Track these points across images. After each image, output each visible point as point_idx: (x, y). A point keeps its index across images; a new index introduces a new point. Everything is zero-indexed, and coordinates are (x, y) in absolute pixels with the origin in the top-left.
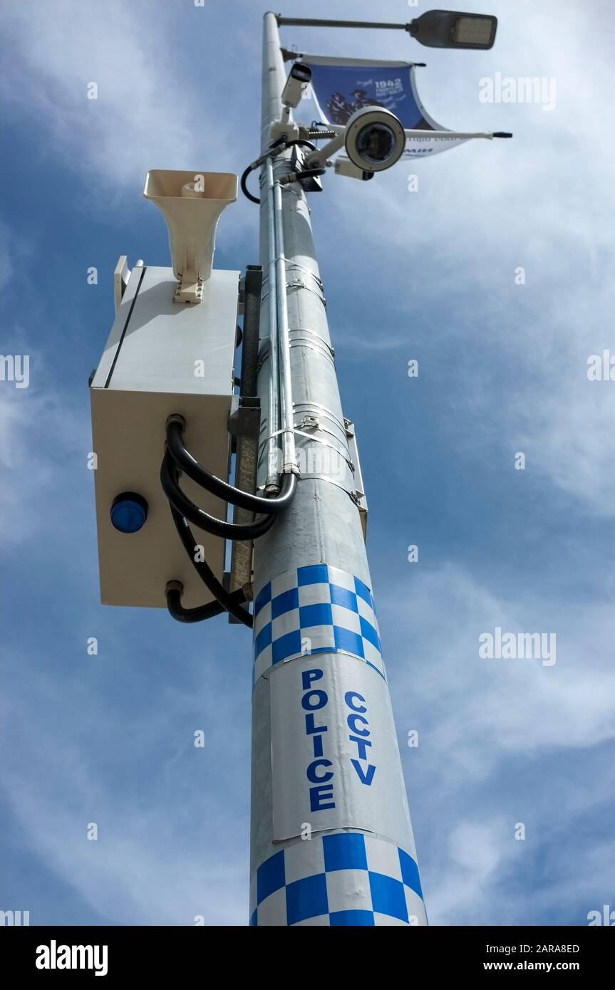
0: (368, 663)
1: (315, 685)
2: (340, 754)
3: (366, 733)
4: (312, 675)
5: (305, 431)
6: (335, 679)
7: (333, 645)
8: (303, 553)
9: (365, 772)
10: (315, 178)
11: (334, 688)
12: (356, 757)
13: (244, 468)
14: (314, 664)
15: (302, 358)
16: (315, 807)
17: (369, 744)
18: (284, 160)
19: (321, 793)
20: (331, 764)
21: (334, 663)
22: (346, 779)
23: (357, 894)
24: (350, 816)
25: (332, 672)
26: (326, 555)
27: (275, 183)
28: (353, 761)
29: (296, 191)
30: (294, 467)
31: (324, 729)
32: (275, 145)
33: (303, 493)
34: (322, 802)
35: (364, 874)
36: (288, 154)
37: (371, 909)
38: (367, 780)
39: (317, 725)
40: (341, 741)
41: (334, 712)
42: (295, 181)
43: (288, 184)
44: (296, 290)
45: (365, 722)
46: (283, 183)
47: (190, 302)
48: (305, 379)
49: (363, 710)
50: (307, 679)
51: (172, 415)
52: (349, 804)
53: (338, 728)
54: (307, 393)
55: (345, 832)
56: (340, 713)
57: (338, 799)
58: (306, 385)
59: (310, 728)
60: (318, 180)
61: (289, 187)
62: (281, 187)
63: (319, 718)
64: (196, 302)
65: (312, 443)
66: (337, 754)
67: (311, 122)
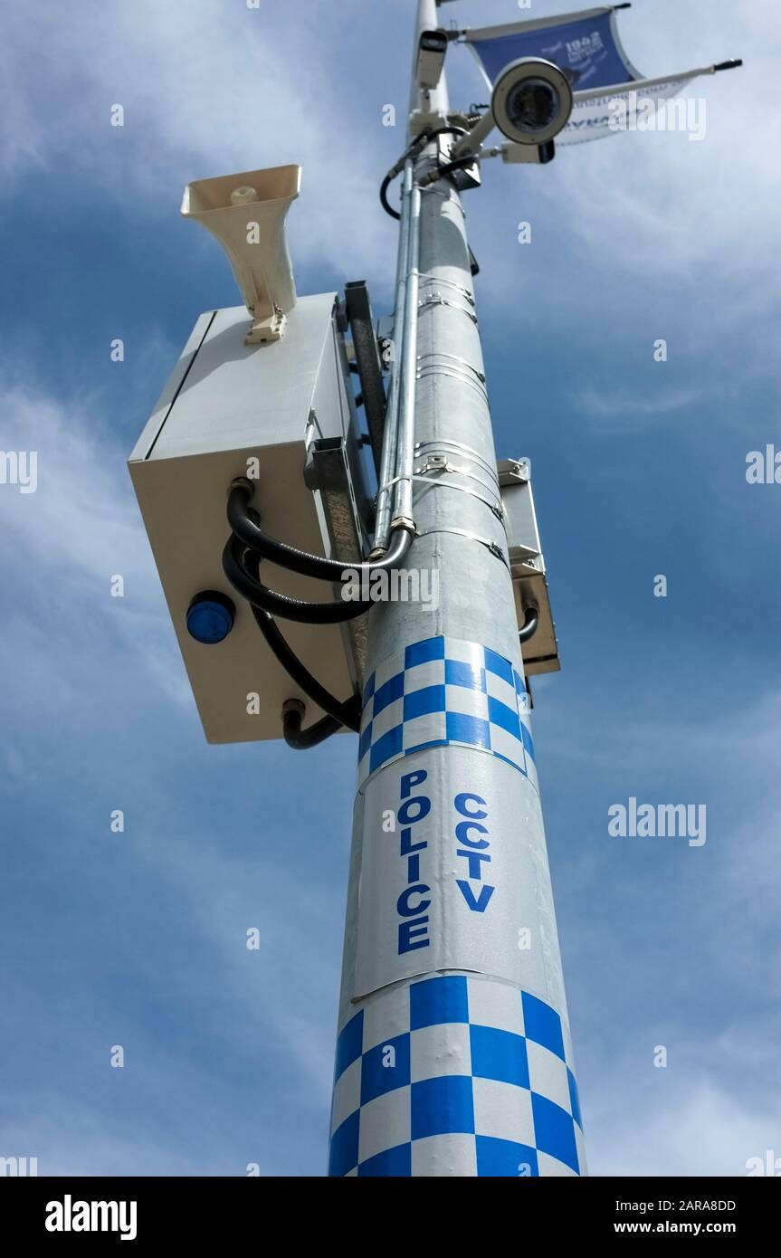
0: (496, 755)
1: (416, 792)
2: (441, 875)
3: (483, 844)
4: (414, 779)
5: (428, 477)
6: (443, 778)
7: (444, 737)
8: (414, 627)
9: (477, 896)
10: (468, 171)
11: (441, 791)
12: (465, 876)
13: (339, 533)
14: (416, 764)
15: (431, 389)
16: (404, 947)
17: (487, 858)
18: (428, 157)
19: (412, 929)
20: (429, 889)
21: (443, 759)
22: (447, 907)
23: (450, 1055)
24: (448, 954)
25: (439, 771)
26: (445, 625)
27: (413, 186)
28: (459, 882)
29: (444, 192)
30: (405, 521)
31: (424, 845)
32: (416, 142)
33: (420, 553)
34: (413, 940)
35: (463, 1029)
36: (431, 149)
37: (469, 1073)
38: (478, 905)
39: (414, 842)
40: (443, 858)
41: (438, 821)
42: (439, 179)
43: (431, 185)
44: (431, 308)
45: (482, 829)
46: (423, 183)
47: (266, 340)
48: (434, 412)
49: (481, 815)
50: (406, 784)
51: (235, 480)
52: (447, 938)
53: (442, 841)
54: (434, 429)
55: (441, 975)
56: (445, 821)
57: (434, 935)
58: (434, 421)
59: (406, 846)
60: (474, 173)
61: (433, 188)
62: (421, 191)
63: (418, 832)
64: (275, 339)
65: (437, 489)
66: (438, 876)
67: (468, 106)
